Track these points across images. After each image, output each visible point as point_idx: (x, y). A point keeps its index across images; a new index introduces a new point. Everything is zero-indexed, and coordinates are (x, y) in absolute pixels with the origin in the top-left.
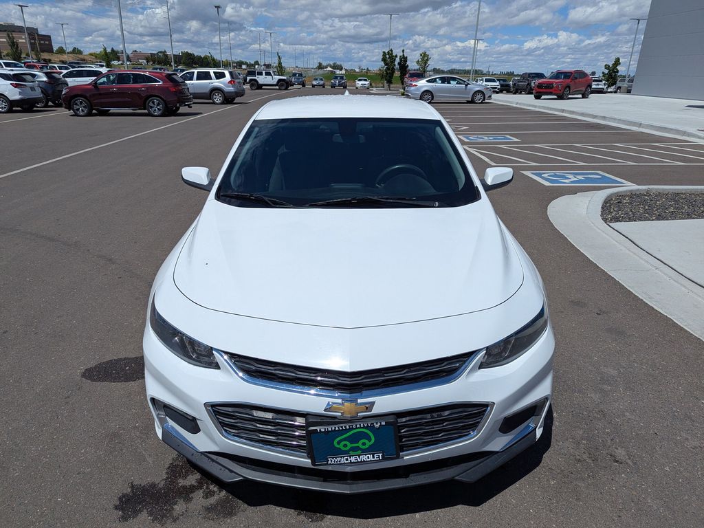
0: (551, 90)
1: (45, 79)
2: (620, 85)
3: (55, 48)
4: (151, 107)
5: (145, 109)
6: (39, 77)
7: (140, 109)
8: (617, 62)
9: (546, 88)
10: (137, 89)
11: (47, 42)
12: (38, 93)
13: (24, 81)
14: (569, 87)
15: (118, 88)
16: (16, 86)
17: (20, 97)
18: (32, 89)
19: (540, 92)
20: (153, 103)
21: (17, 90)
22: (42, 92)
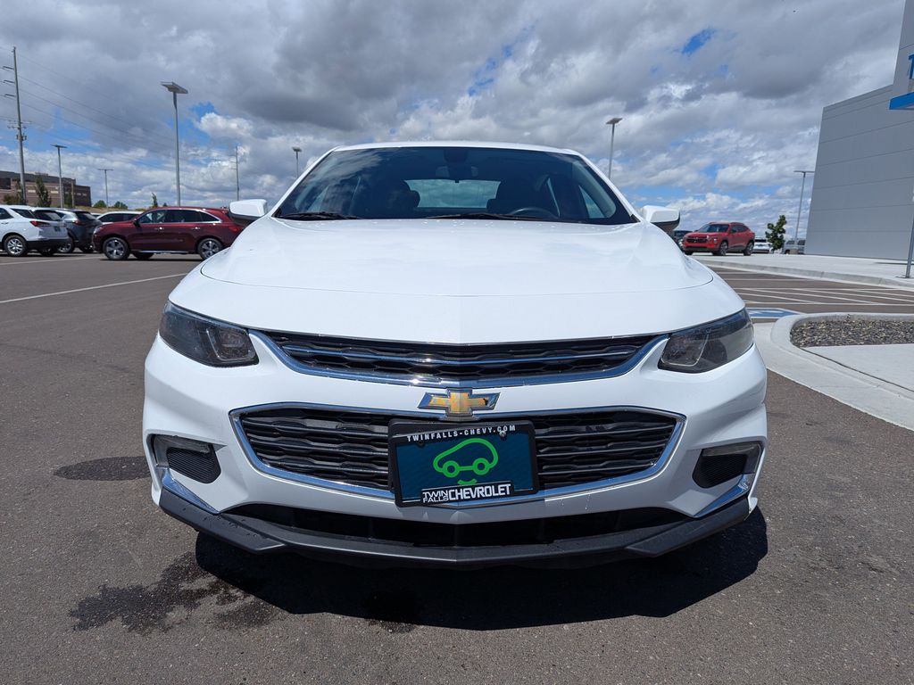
0: (703, 245)
1: (74, 219)
2: (788, 248)
3: (94, 201)
4: (205, 250)
5: (197, 253)
6: (68, 216)
7: (190, 253)
8: (783, 221)
9: (699, 241)
10: (188, 228)
11: (85, 195)
12: (63, 235)
13: (49, 219)
14: (726, 241)
15: (166, 228)
16: (36, 224)
17: (40, 237)
18: (57, 228)
19: (691, 247)
20: (208, 245)
21: (38, 229)
22: (69, 234)
